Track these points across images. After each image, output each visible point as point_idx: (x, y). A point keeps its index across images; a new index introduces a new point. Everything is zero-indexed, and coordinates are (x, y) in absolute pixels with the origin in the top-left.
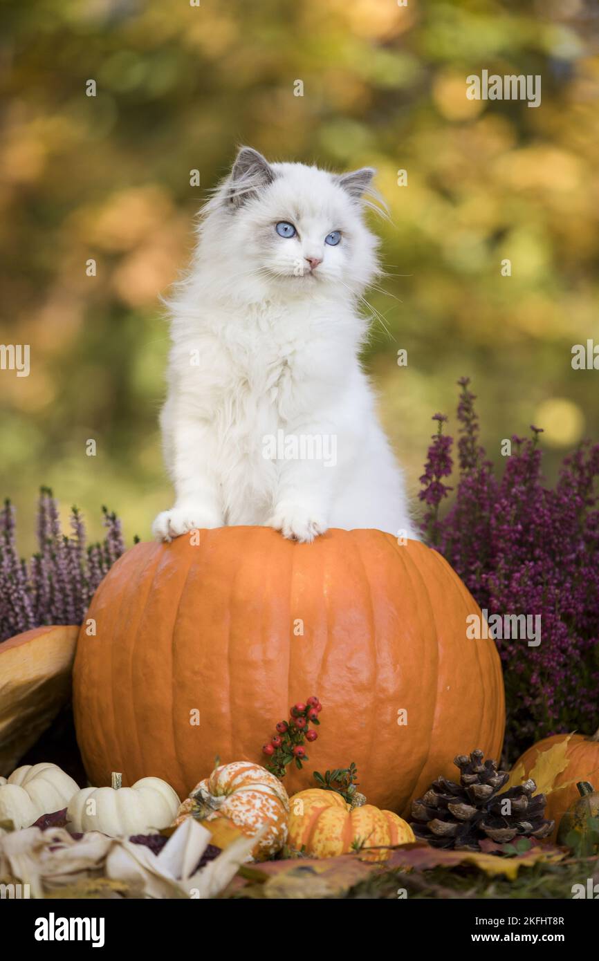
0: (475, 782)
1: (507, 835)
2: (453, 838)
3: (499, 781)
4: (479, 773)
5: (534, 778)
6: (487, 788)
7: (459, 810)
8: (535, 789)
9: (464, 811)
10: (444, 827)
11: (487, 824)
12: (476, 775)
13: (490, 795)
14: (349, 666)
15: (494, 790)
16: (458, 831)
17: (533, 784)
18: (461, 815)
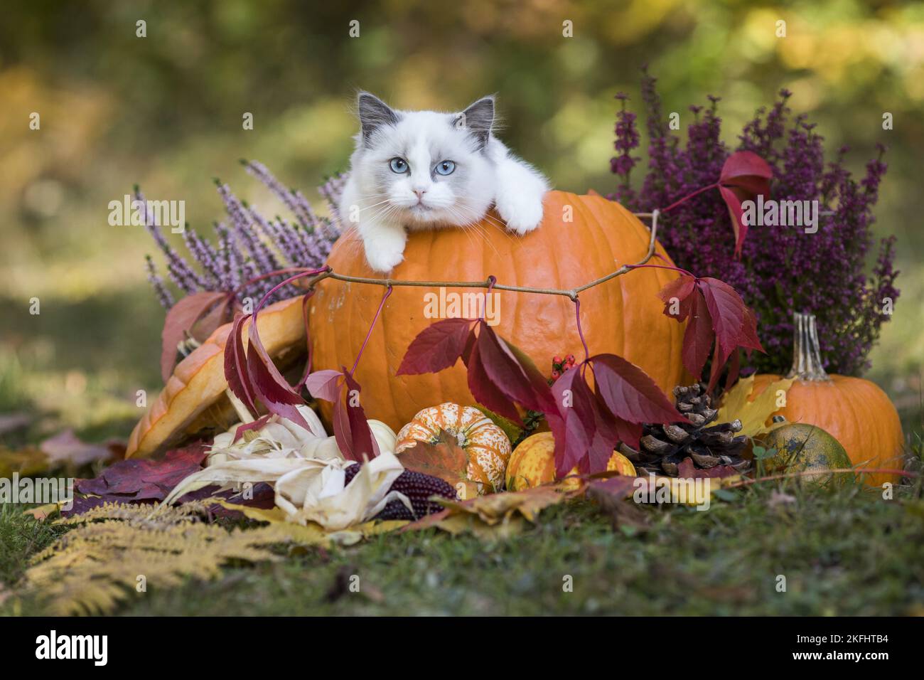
0: (690, 411)
1: (711, 462)
2: (661, 456)
3: (711, 414)
4: (694, 404)
5: (741, 419)
6: (700, 418)
7: (673, 431)
8: (741, 429)
9: (677, 433)
10: (656, 444)
11: (693, 450)
12: (692, 405)
13: (702, 425)
14: (539, 319)
15: (705, 421)
16: (667, 450)
17: (739, 424)
18: (674, 436)
